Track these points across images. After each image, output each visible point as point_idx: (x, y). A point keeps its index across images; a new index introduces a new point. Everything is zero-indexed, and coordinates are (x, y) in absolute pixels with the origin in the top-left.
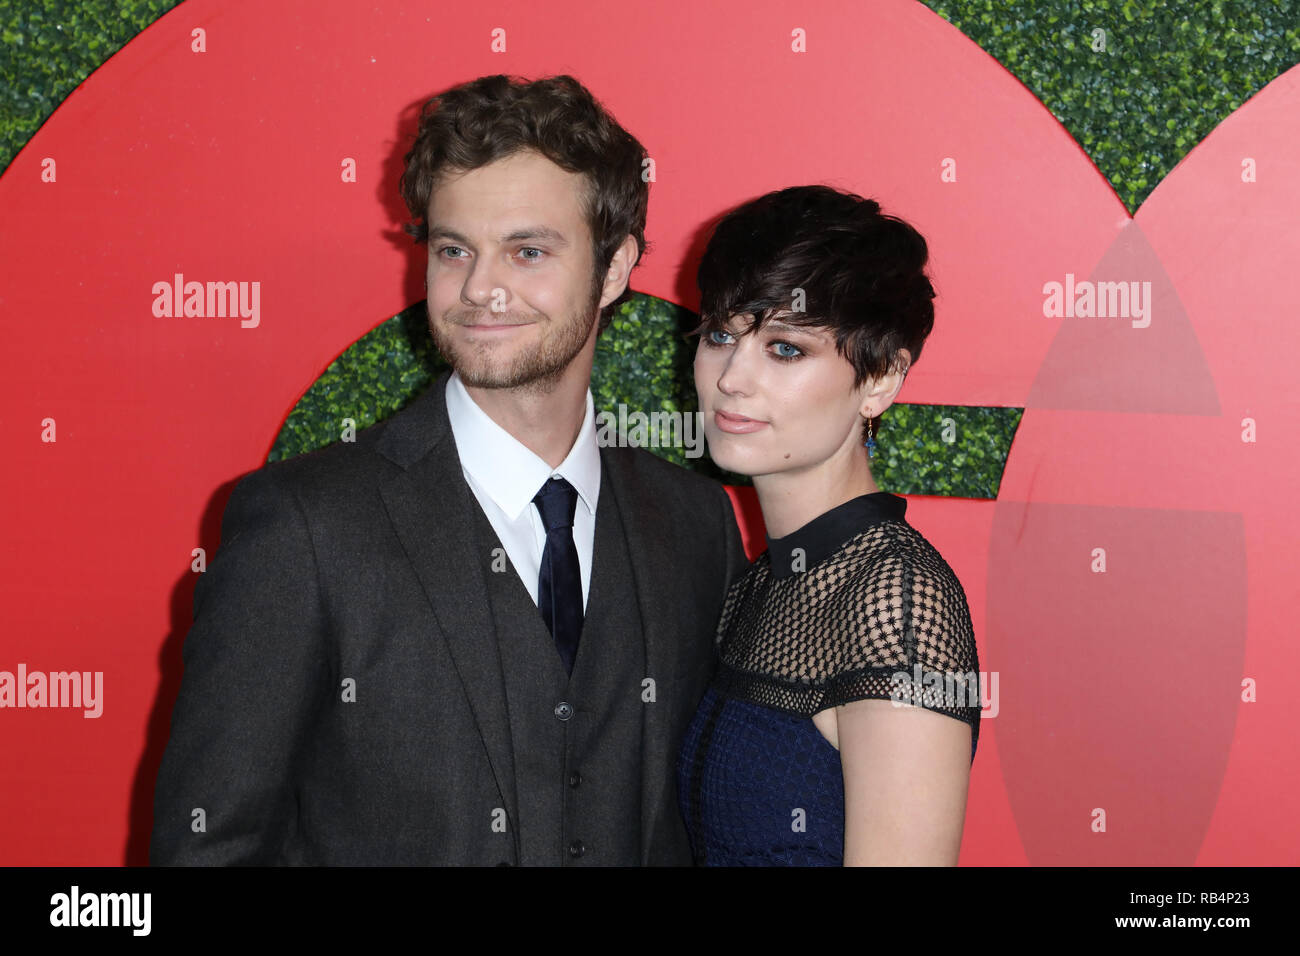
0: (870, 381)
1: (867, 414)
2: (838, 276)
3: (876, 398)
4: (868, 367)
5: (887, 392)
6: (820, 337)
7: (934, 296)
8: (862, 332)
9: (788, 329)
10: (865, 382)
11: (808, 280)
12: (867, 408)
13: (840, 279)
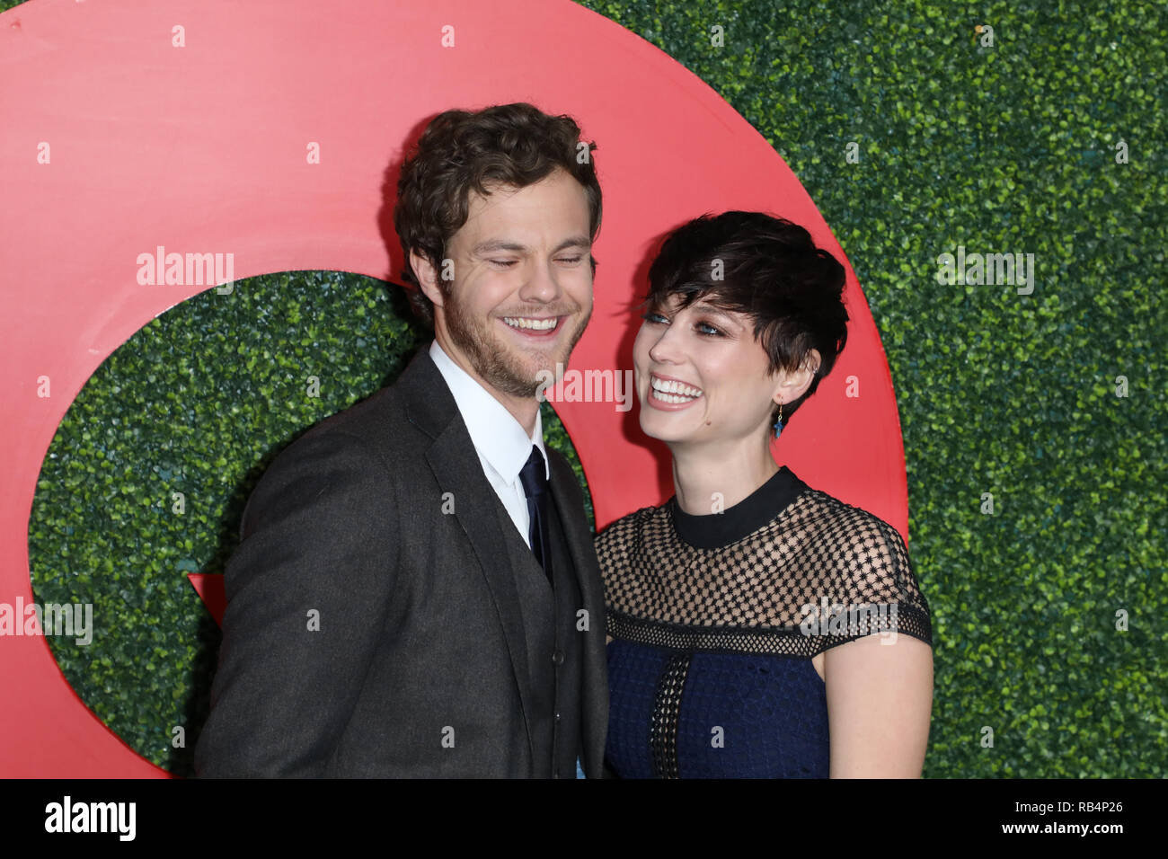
0: (783, 373)
1: (778, 401)
2: (762, 271)
3: (788, 389)
4: (780, 360)
5: (799, 385)
6: (739, 323)
7: (848, 319)
8: (780, 324)
9: (715, 312)
10: (778, 371)
11: (735, 271)
12: (779, 395)
13: (762, 275)
